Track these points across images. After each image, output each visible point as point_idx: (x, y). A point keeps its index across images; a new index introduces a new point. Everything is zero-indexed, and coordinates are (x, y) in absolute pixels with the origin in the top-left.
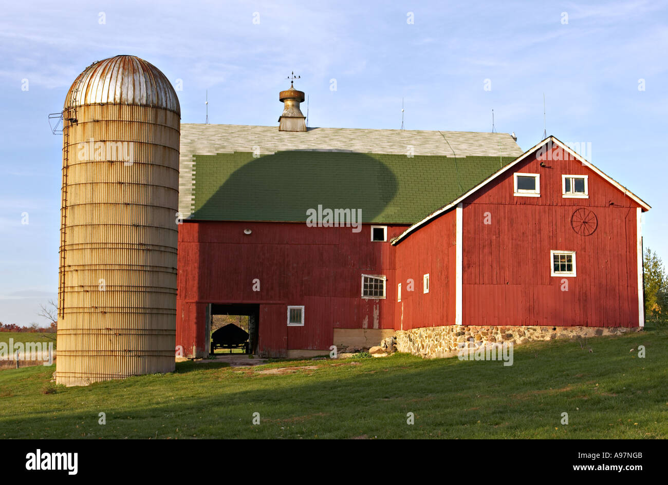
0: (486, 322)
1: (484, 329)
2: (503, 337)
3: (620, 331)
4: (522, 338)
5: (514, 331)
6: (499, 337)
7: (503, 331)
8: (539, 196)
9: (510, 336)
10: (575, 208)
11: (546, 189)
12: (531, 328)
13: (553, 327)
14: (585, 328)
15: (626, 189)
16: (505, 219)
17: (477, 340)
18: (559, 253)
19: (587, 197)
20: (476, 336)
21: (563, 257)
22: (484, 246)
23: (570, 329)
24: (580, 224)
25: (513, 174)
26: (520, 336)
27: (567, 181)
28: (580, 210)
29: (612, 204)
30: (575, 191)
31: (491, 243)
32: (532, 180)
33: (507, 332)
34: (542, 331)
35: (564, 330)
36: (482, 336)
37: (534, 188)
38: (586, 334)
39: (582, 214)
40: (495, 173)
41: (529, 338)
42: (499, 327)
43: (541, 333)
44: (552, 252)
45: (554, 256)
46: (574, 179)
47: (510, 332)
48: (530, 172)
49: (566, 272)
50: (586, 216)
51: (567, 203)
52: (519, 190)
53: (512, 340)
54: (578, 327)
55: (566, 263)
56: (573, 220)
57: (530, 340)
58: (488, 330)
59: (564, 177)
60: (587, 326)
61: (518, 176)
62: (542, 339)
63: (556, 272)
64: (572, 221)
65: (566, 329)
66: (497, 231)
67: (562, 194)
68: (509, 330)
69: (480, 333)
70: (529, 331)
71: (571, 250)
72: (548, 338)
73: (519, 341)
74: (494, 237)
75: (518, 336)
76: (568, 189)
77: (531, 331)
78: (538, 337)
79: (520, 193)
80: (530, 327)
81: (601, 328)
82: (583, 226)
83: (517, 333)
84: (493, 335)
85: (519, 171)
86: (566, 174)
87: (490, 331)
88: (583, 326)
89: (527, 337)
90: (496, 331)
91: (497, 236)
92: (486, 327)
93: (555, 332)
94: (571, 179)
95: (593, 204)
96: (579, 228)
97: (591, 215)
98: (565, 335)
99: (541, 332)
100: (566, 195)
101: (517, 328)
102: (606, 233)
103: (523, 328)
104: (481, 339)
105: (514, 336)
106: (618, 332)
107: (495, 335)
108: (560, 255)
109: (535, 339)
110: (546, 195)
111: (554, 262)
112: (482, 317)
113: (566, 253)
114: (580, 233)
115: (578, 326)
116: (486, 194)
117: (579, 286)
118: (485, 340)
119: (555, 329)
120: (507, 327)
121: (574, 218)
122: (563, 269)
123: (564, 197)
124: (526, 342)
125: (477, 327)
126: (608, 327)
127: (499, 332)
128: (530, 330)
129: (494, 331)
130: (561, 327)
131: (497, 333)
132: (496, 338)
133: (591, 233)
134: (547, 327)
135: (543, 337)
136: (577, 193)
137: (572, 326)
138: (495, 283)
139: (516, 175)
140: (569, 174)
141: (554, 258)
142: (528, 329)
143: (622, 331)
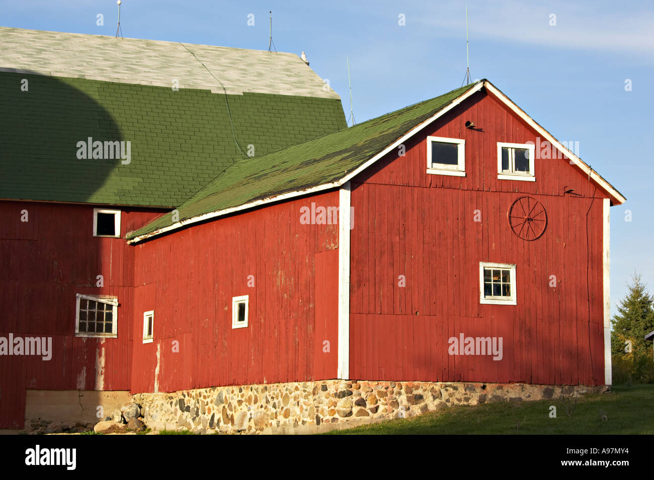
0: (385, 375)
1: (380, 386)
2: (409, 400)
3: (577, 391)
4: (437, 401)
5: (425, 390)
6: (403, 399)
7: (409, 390)
8: (463, 174)
9: (420, 397)
10: (515, 196)
11: (473, 163)
12: (450, 386)
13: (482, 384)
14: (527, 386)
15: (591, 169)
16: (413, 209)
17: (371, 404)
18: (492, 266)
19: (533, 179)
20: (369, 399)
21: (497, 273)
22: (382, 254)
23: (506, 387)
24: (522, 221)
25: (426, 138)
26: (435, 398)
27: (505, 152)
28: (521, 200)
29: (569, 192)
30: (516, 170)
31: (392, 247)
32: (453, 148)
33: (415, 392)
34: (465, 390)
35: (498, 388)
36: (378, 397)
37: (455, 162)
38: (529, 396)
39: (526, 206)
40: (402, 135)
41: (448, 401)
42: (404, 384)
43: (466, 394)
44: (482, 266)
45: (485, 271)
46: (513, 150)
47: (420, 392)
48: (450, 136)
49: (502, 297)
50: (531, 210)
51: (504, 189)
52: (434, 164)
53: (423, 404)
54: (518, 384)
55: (502, 283)
56: (512, 215)
57: (449, 404)
58: (387, 388)
59: (500, 145)
60: (531, 384)
61: (433, 142)
62: (465, 403)
63: (487, 297)
64: (510, 217)
65: (501, 388)
66: (402, 230)
67: (497, 174)
68: (417, 388)
69: (375, 392)
70: (447, 390)
71: (507, 262)
72: (474, 402)
73: (432, 405)
74: (397, 237)
75: (431, 398)
76: (505, 166)
77: (451, 390)
78: (459, 400)
79: (436, 169)
80: (449, 383)
81: (550, 387)
82: (527, 225)
83: (430, 394)
84: (394, 396)
85: (436, 133)
86: (502, 141)
87: (390, 389)
88: (525, 382)
89: (443, 400)
90: (398, 390)
91: (402, 236)
92: (384, 383)
93: (484, 392)
94: (510, 150)
95: (541, 191)
96: (521, 226)
97: (539, 208)
98: (499, 396)
99: (464, 392)
100: (504, 175)
101: (429, 385)
102: (560, 237)
103: (438, 386)
104: (377, 402)
105: (425, 398)
106: (575, 392)
107: (397, 397)
108: (492, 269)
109: (456, 402)
110: (473, 173)
111: (485, 281)
112: (379, 367)
113: (501, 267)
114: (521, 236)
115: (518, 382)
116: (386, 168)
117: (519, 319)
118: (383, 404)
119: (484, 387)
120: (416, 383)
121: (514, 213)
122: (497, 293)
123: (499, 177)
124: (442, 407)
125: (370, 383)
126: (560, 385)
127: (403, 391)
128: (448, 388)
129: (396, 389)
130: (494, 385)
131: (400, 394)
132: (399, 401)
133: (538, 236)
134: (474, 384)
135: (467, 399)
136: (518, 172)
137: (510, 382)
138: (398, 311)
139: (430, 139)
140: (508, 141)
141: (485, 275)
142: (446, 386)
143: (581, 392)
